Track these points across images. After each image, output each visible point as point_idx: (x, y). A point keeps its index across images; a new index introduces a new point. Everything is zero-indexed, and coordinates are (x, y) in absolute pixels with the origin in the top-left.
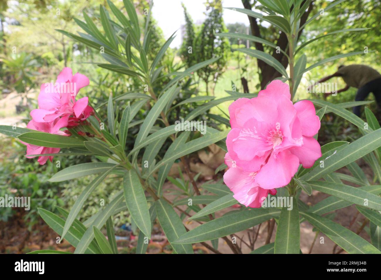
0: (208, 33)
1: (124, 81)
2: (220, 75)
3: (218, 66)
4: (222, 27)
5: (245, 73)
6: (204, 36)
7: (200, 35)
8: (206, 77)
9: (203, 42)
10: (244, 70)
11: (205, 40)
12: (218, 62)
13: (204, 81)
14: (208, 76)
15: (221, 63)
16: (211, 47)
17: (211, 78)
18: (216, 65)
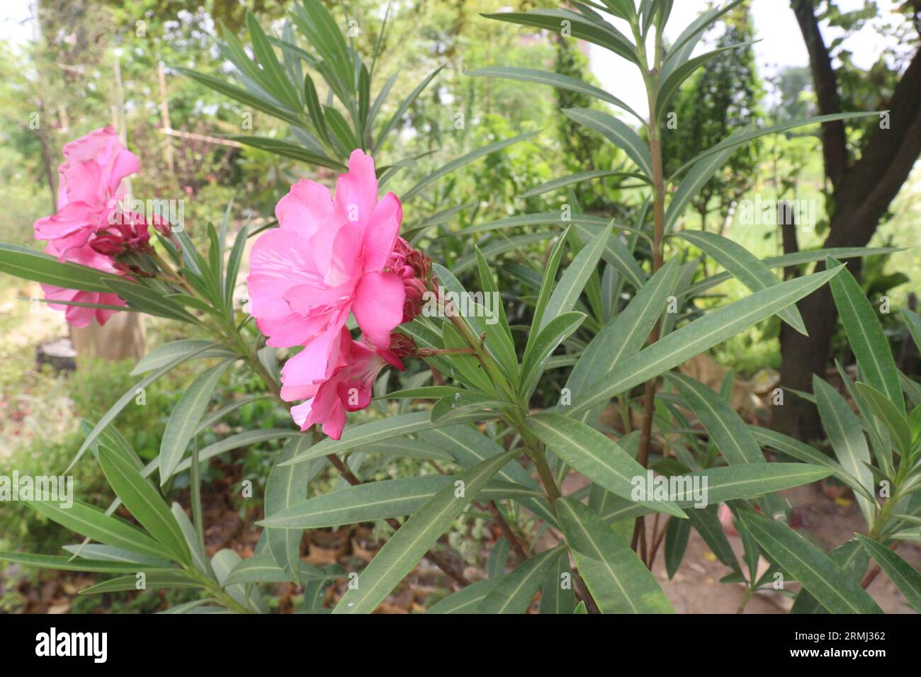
0: (714, 89)
1: (503, 201)
2: (738, 197)
3: (735, 173)
4: (750, 74)
5: (790, 192)
6: (702, 95)
7: (692, 92)
8: (703, 200)
9: (698, 111)
10: (788, 185)
11: (704, 106)
12: (736, 164)
13: (696, 209)
14: (708, 198)
15: (743, 166)
16: (718, 124)
17: (714, 202)
18: (728, 170)
